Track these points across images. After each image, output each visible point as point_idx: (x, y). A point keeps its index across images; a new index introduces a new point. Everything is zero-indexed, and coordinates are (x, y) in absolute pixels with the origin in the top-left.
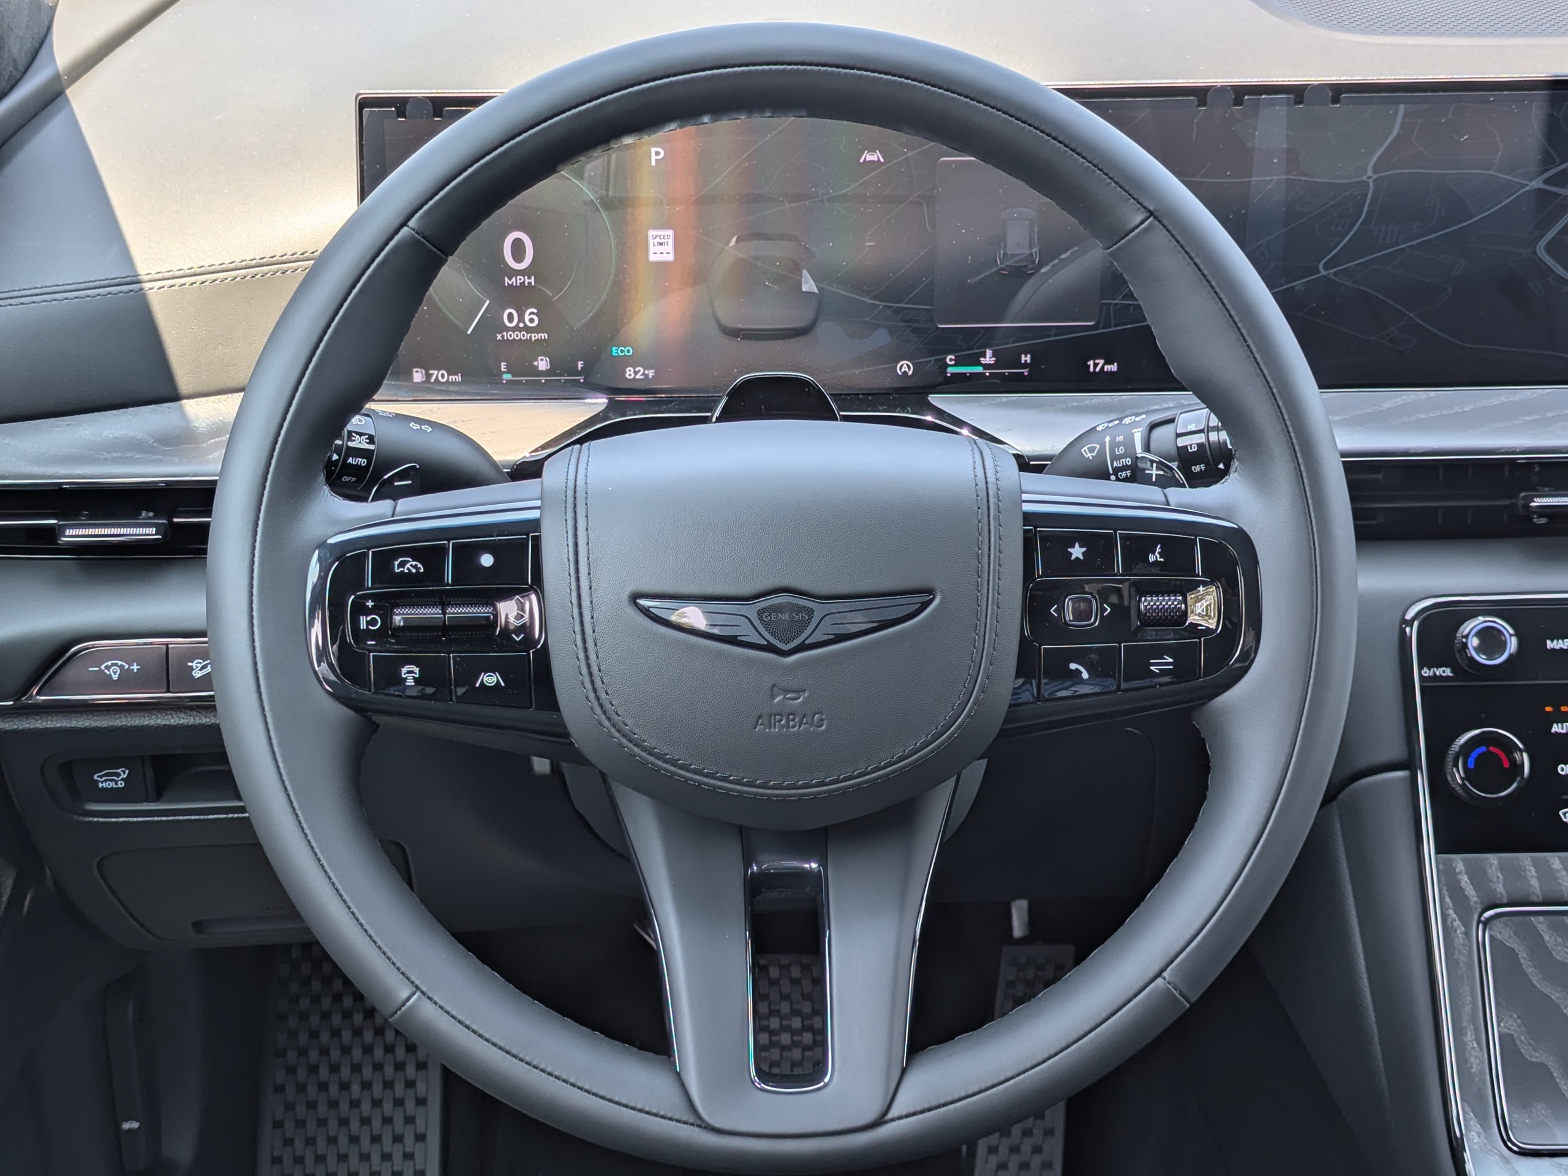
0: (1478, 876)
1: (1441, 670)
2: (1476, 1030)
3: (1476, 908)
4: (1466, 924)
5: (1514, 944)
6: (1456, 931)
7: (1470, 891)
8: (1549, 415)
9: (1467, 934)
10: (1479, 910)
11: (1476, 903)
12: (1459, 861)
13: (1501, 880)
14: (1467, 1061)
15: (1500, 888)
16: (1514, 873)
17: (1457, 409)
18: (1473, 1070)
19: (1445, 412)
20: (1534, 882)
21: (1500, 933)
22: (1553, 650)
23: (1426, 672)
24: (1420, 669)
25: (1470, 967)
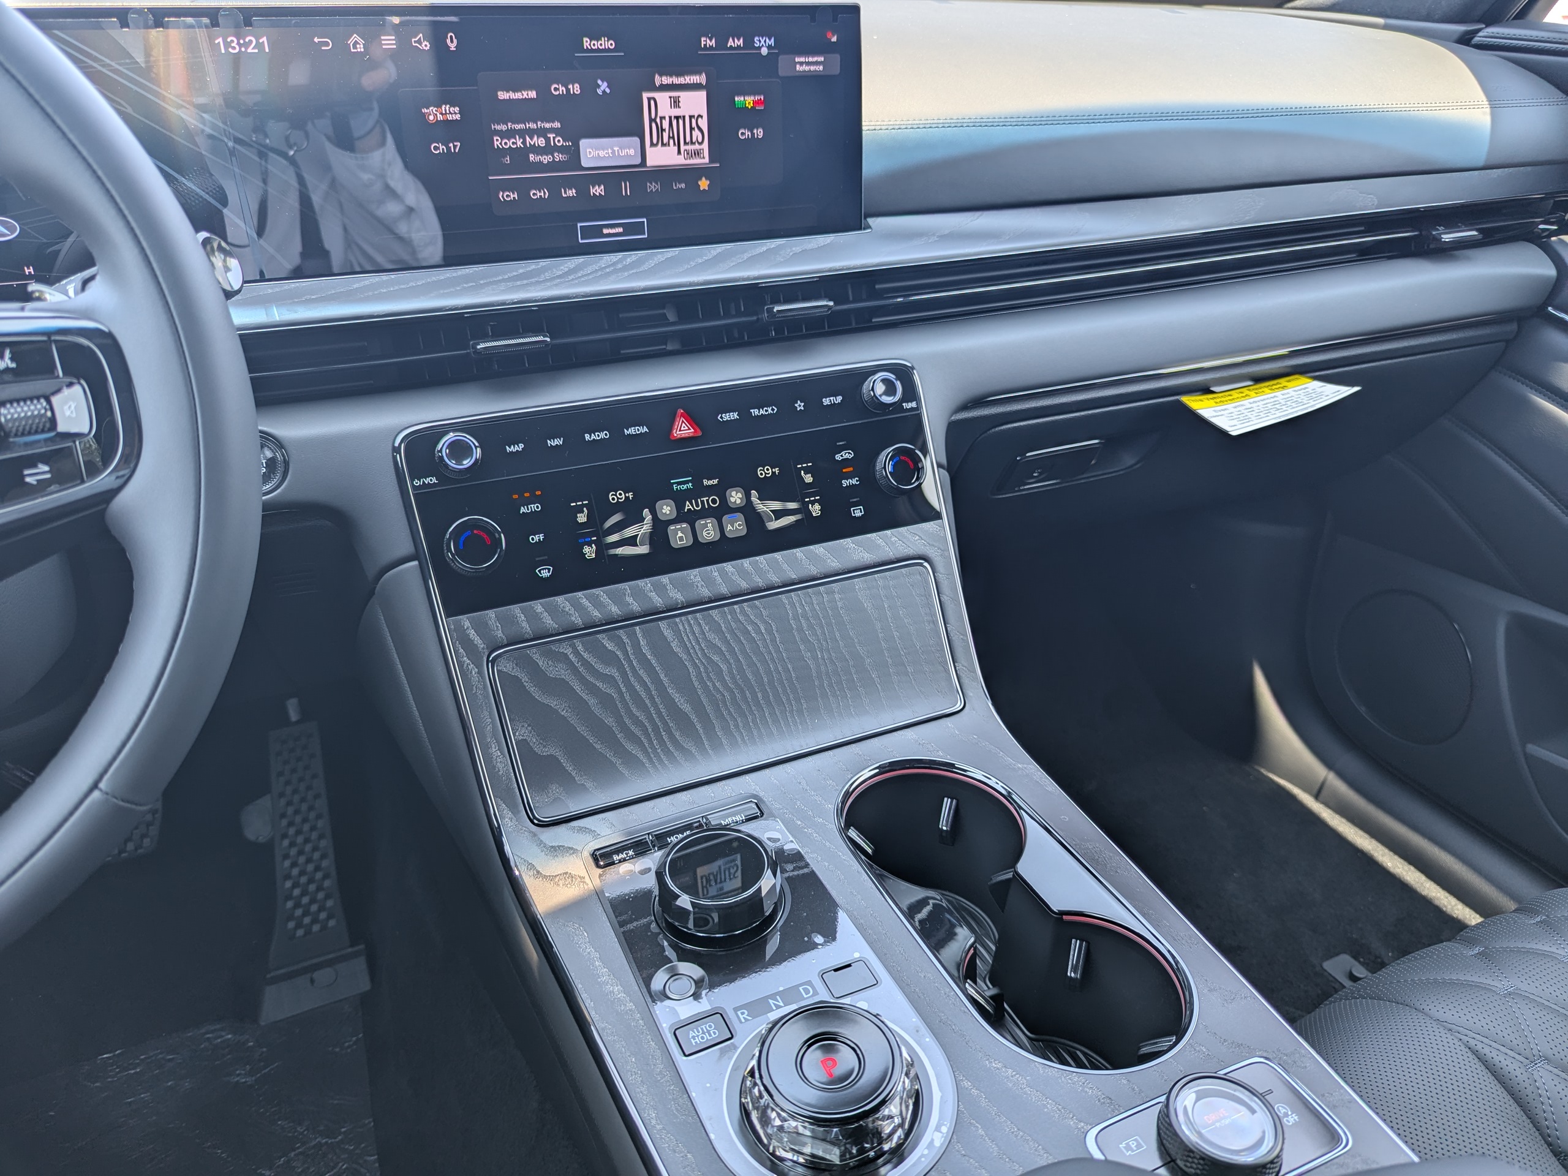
0: (481, 628)
1: (428, 479)
2: (498, 742)
3: (484, 653)
4: (479, 666)
5: (517, 672)
6: (471, 673)
7: (477, 640)
8: (482, 282)
9: (480, 673)
10: (487, 654)
11: (483, 648)
12: (465, 620)
13: (500, 628)
14: (494, 767)
15: (500, 634)
16: (507, 622)
17: (411, 284)
18: (501, 773)
19: (403, 287)
20: (525, 625)
21: (505, 667)
22: (512, 452)
23: (417, 483)
24: (412, 481)
25: (487, 697)
